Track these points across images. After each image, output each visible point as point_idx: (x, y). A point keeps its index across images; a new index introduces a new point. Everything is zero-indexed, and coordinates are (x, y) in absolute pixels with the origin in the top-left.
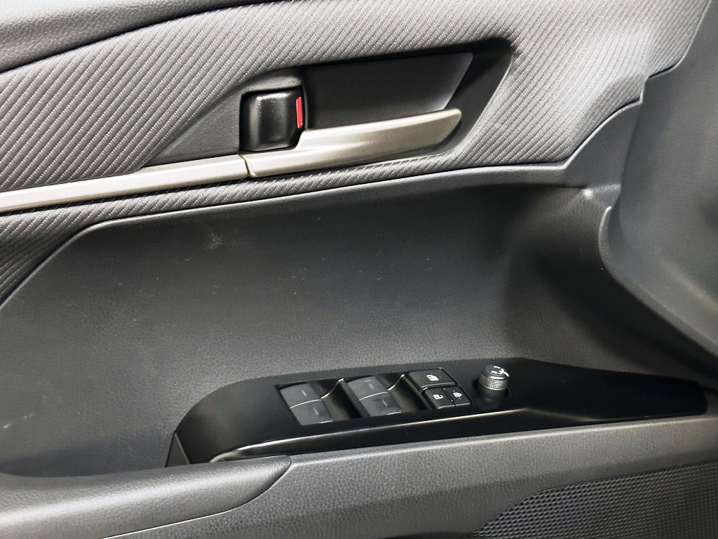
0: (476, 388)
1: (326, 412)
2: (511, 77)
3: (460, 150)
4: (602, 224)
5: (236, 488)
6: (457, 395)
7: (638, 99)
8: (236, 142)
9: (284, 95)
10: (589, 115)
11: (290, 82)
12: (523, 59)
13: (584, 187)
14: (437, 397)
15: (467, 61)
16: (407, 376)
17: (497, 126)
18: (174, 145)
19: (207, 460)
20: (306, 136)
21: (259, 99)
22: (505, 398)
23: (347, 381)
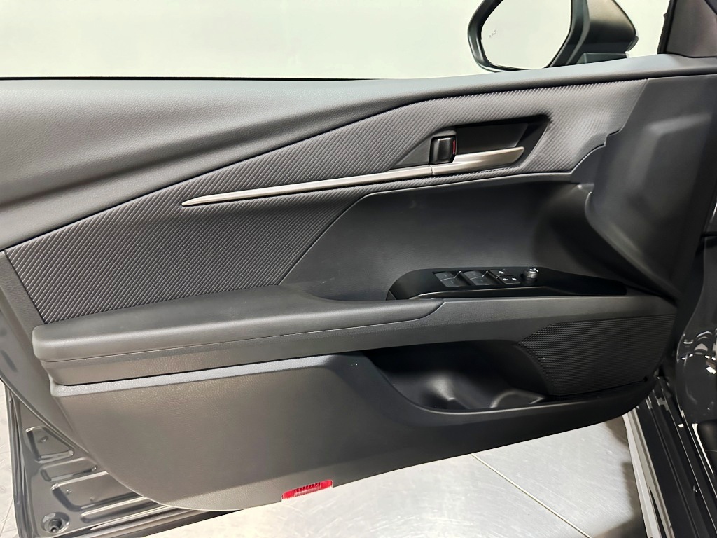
0: (523, 277)
1: (455, 283)
2: (548, 132)
3: (523, 165)
4: (587, 200)
5: (421, 309)
6: (514, 279)
7: (603, 144)
8: (428, 160)
9: (449, 139)
10: (583, 150)
11: (452, 133)
12: (554, 124)
13: (578, 184)
14: (505, 279)
15: (525, 126)
16: (489, 271)
17: (541, 154)
18: (403, 160)
19: (408, 298)
20: (457, 157)
21: (439, 140)
22: (536, 281)
23: (463, 272)
